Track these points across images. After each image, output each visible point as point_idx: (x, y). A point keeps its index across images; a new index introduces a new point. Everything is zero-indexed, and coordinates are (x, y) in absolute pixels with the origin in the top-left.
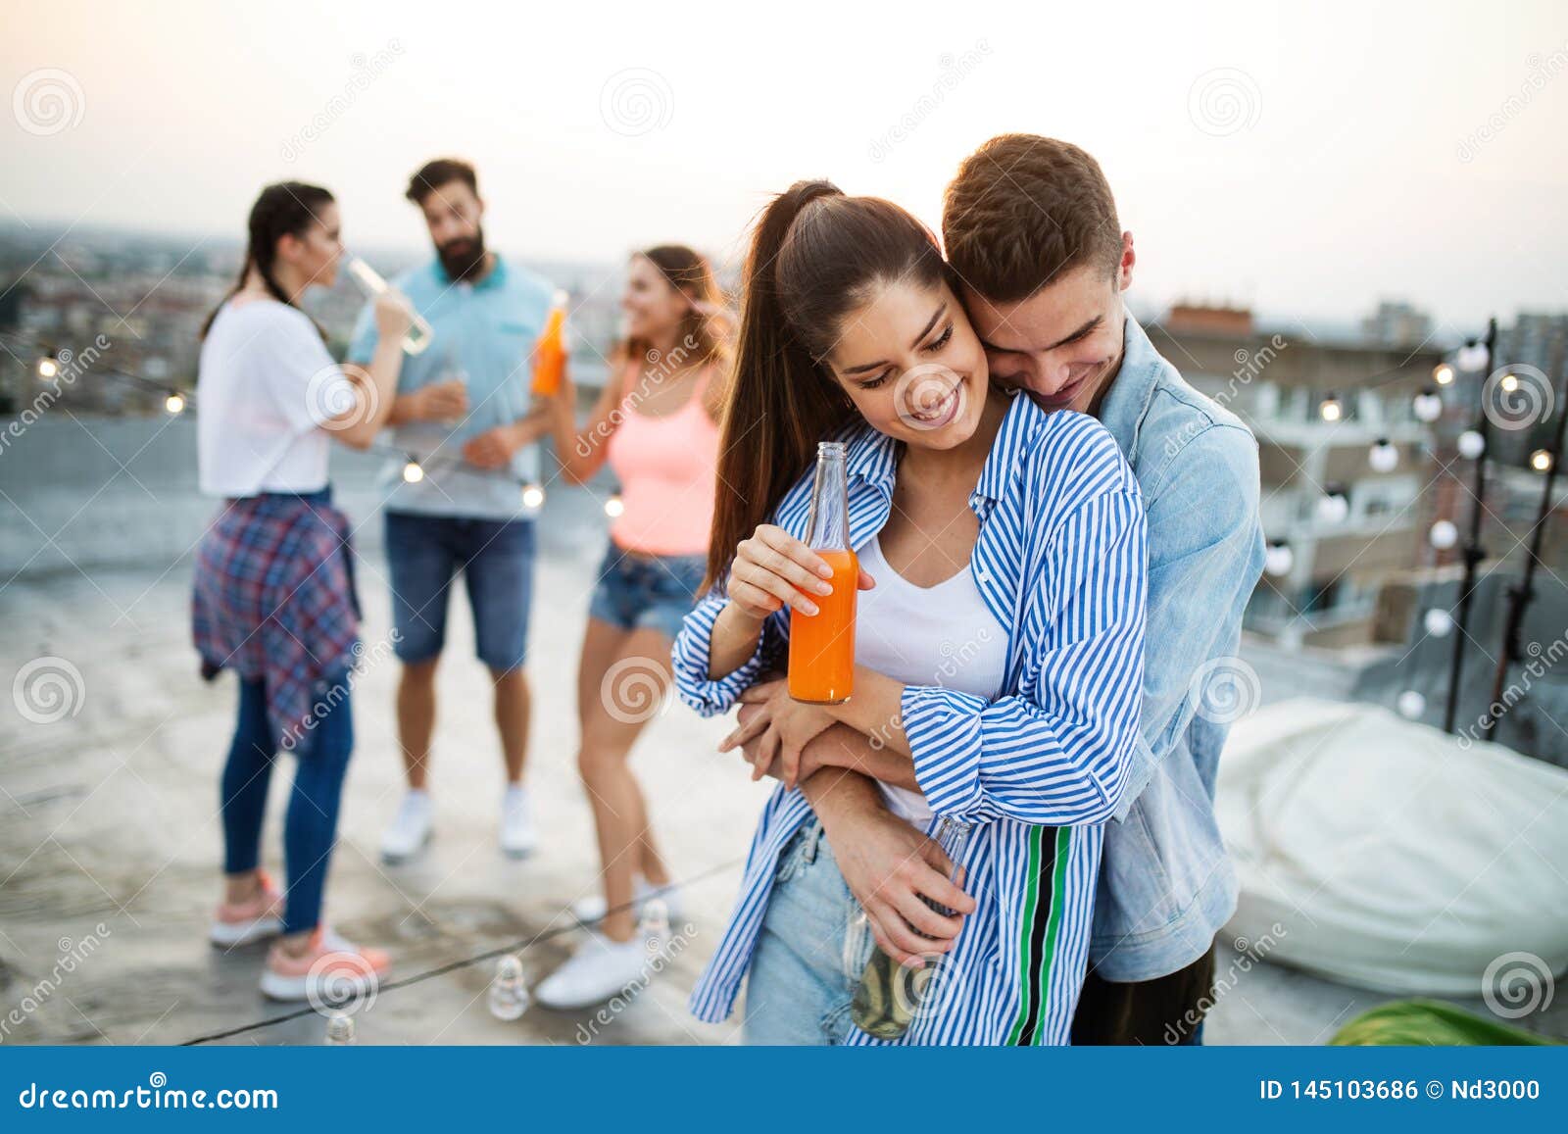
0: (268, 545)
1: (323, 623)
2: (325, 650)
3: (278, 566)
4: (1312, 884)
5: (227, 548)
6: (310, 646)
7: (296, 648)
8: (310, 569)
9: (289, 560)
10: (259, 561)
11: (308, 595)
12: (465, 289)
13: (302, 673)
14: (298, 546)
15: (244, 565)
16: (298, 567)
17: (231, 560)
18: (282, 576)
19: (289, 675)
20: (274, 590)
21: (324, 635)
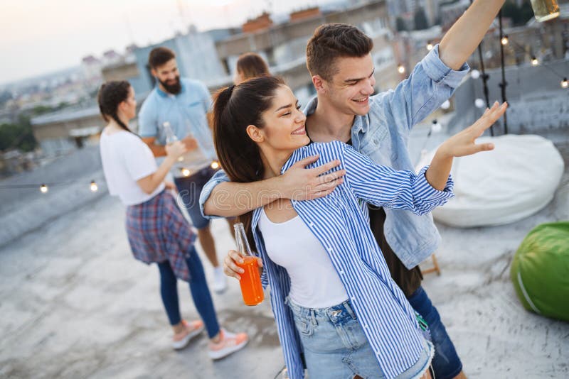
0: (152, 215)
1: (181, 234)
2: (184, 243)
3: (159, 220)
4: (478, 200)
5: (138, 221)
6: (180, 244)
7: (175, 247)
8: (170, 217)
9: (162, 217)
10: (152, 222)
11: (172, 227)
12: (173, 97)
13: (181, 254)
14: (162, 212)
15: (147, 225)
16: (166, 218)
17: (142, 225)
18: (161, 224)
19: (177, 256)
20: (161, 229)
21: (183, 238)
